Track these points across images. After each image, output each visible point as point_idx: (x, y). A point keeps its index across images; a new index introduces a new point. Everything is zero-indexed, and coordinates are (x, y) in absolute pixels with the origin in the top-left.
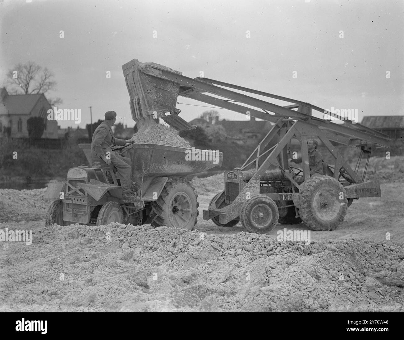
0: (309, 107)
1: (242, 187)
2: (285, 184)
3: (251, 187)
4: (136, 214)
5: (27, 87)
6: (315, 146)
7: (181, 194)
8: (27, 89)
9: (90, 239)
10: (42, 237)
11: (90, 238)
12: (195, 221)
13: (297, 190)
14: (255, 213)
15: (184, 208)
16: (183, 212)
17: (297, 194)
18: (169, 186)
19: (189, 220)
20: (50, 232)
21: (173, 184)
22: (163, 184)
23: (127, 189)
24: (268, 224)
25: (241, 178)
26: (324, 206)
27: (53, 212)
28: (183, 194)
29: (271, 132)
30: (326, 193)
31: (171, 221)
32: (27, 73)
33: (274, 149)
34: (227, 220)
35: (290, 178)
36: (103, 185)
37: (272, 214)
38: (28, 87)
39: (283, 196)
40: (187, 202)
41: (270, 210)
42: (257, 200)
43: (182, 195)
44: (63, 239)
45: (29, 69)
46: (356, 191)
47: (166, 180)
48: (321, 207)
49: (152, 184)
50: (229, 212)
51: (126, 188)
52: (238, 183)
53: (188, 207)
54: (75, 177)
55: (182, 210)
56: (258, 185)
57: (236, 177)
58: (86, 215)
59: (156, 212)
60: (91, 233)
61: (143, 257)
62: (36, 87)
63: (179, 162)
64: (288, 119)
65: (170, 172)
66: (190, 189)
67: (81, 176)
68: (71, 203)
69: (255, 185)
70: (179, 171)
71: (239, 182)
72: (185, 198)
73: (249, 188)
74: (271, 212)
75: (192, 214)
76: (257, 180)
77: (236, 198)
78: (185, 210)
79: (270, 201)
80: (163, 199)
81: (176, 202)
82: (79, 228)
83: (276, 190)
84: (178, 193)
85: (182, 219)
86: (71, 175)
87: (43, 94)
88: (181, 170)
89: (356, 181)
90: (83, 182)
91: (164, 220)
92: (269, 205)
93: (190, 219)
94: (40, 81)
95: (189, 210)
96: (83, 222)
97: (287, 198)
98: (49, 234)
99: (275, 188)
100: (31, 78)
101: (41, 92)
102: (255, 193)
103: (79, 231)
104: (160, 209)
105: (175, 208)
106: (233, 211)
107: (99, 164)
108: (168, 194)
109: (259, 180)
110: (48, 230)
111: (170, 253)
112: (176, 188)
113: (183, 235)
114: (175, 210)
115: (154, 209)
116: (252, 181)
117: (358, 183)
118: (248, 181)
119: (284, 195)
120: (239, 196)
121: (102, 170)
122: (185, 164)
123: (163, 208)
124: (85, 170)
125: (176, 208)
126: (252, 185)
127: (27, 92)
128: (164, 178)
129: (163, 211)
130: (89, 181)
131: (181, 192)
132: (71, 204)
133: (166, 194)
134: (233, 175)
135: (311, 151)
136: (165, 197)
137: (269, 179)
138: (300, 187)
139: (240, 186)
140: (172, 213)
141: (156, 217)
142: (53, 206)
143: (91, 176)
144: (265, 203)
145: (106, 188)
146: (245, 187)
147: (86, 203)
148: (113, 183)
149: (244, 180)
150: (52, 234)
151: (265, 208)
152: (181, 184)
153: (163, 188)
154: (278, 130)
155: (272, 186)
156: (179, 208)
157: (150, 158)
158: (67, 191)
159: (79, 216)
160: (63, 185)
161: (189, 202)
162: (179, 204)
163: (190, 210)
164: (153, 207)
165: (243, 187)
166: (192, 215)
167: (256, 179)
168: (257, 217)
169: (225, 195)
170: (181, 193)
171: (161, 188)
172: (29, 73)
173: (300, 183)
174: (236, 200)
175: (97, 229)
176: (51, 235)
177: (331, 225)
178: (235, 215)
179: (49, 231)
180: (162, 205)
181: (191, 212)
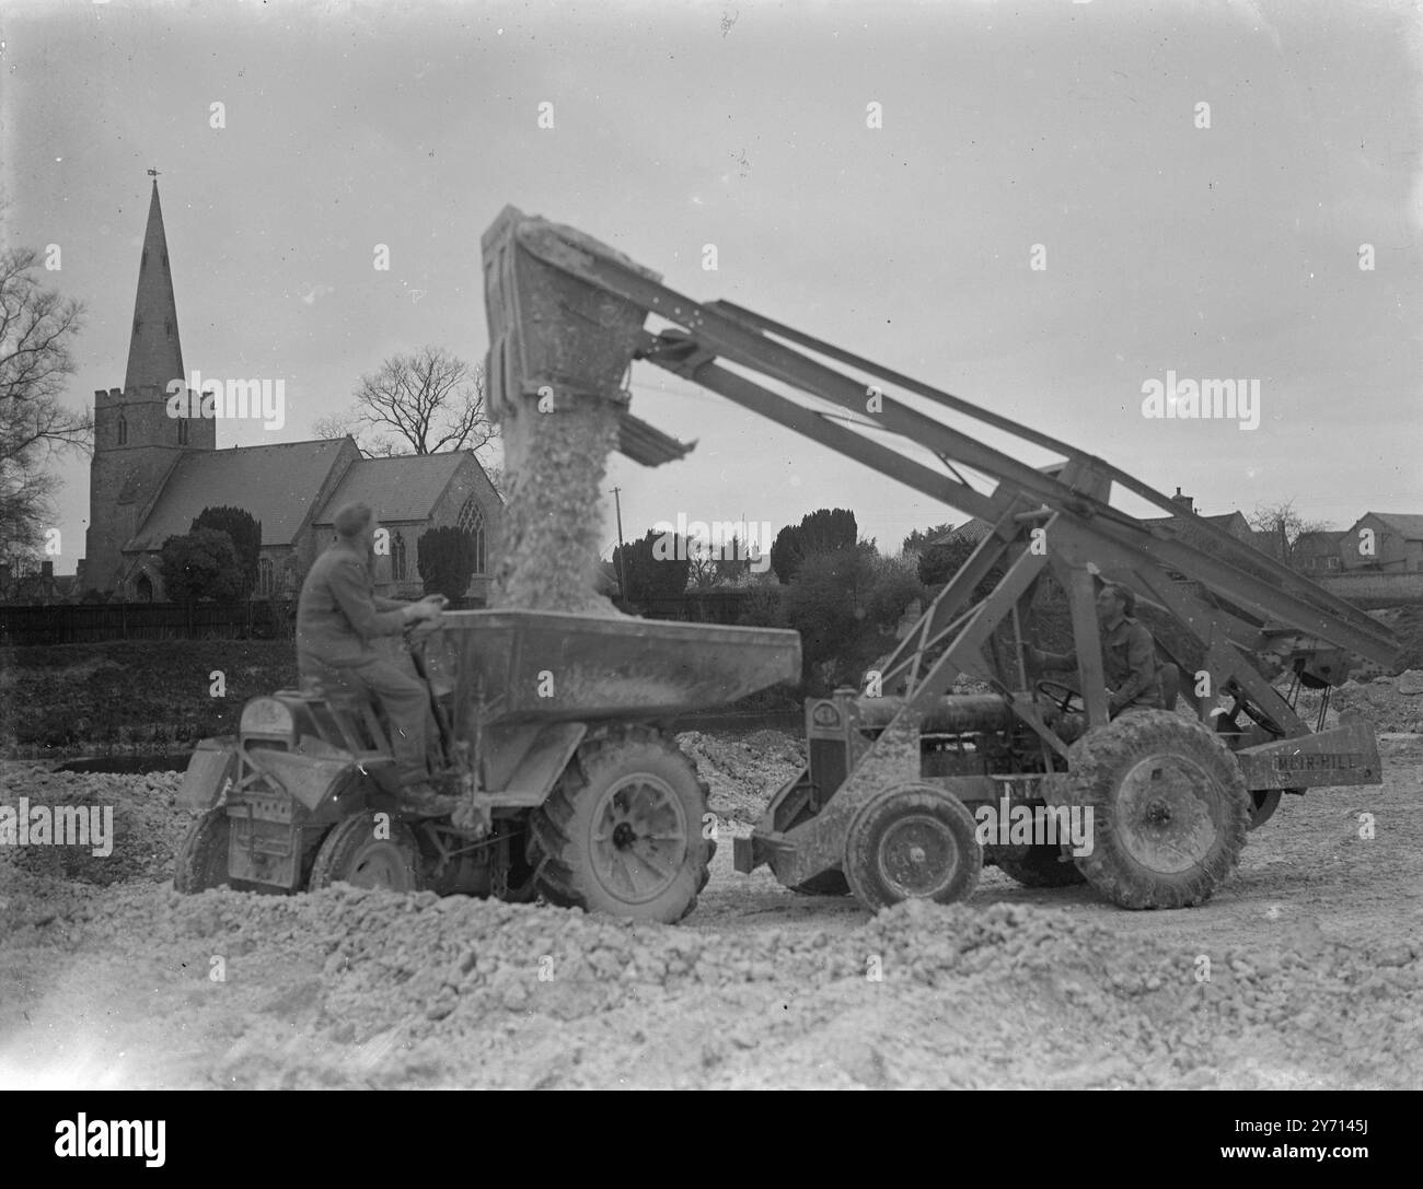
0: (1104, 471)
1: (856, 753)
2: (1027, 742)
3: (887, 754)
4: (483, 853)
5: (422, 430)
6: (1124, 603)
7: (639, 783)
8: (422, 439)
9: (251, 940)
10: (112, 932)
11: (248, 935)
12: (697, 873)
13: (1060, 764)
14: (895, 849)
15: (660, 831)
16: (655, 844)
17: (1061, 777)
18: (593, 756)
19: (675, 874)
20: (141, 917)
21: (608, 746)
22: (566, 749)
23: (411, 770)
24: (947, 882)
25: (851, 723)
26: (1158, 819)
27: (195, 848)
28: (649, 782)
29: (975, 559)
30: (1180, 777)
31: (600, 874)
32: (421, 385)
33: (972, 621)
34: (800, 873)
35: (1035, 722)
36: (334, 756)
37: (955, 845)
38: (426, 428)
39: (1007, 786)
40: (667, 808)
41: (946, 831)
42: (890, 805)
43: (646, 786)
44: (171, 938)
45: (426, 373)
46: (1282, 763)
47: (578, 732)
48: (1147, 820)
49: (537, 747)
50: (809, 844)
51: (409, 764)
52: (843, 743)
53: (674, 826)
54: (260, 729)
55: (648, 837)
56: (914, 747)
57: (838, 722)
58: (290, 857)
59: (545, 848)
60: (257, 919)
61: (356, 1004)
62: (450, 432)
63: (627, 668)
64: (1037, 513)
65: (597, 705)
66: (675, 764)
67: (274, 726)
68: (246, 816)
69: (904, 747)
70: (630, 703)
71: (846, 739)
72: (659, 795)
73: (881, 758)
74: (952, 838)
75: (687, 849)
76: (908, 729)
77: (837, 794)
78: (662, 836)
79: (939, 800)
80: (565, 801)
81: (626, 810)
82: (223, 902)
83: (990, 765)
84: (630, 776)
85: (648, 867)
86: (250, 721)
87: (470, 451)
88: (636, 697)
89: (1287, 729)
90: (280, 745)
91: (571, 872)
92: (941, 814)
93: (678, 870)
94: (462, 409)
95: (672, 836)
96: (280, 881)
97: (1019, 792)
98: (138, 923)
99: (988, 755)
100: (435, 402)
101: (466, 444)
102: (904, 776)
103: (222, 913)
104: (557, 836)
105: (621, 831)
106: (823, 840)
107: (316, 684)
108: (585, 783)
109: (917, 730)
110: (137, 908)
111: (447, 990)
112: (620, 761)
113: (506, 928)
114: (623, 839)
115: (537, 835)
116: (891, 733)
117: (1293, 735)
118: (878, 732)
119: (1010, 782)
120: (846, 784)
121: (328, 705)
122: (652, 677)
123: (569, 831)
124: (286, 704)
125: (626, 829)
126: (892, 749)
127: (421, 447)
128: (575, 726)
129: (568, 841)
130: (297, 742)
131: (638, 775)
132: (245, 820)
133: (578, 783)
134: (829, 715)
135: (1111, 627)
136: (575, 792)
137: (960, 724)
138: (1069, 753)
139: (848, 753)
140: (610, 847)
141: (544, 862)
142: (200, 829)
143: (303, 724)
144: (922, 809)
145: (341, 766)
146: (864, 756)
147: (287, 817)
148: (373, 747)
149: (863, 732)
150: (147, 921)
151: (927, 826)
152: (637, 747)
153: (565, 762)
154: (1000, 551)
155: (977, 750)
156: (640, 829)
157: (508, 661)
158: (240, 774)
159: (270, 862)
160: (228, 757)
161: (673, 806)
162: (640, 818)
163: (679, 835)
164: (534, 827)
165: (861, 753)
166: (686, 856)
167: (905, 726)
168: (907, 864)
169: (811, 782)
170: (640, 779)
171: (561, 761)
172: (428, 386)
173: (1069, 740)
174: (835, 801)
175: (279, 905)
176: (144, 924)
177: (1157, 889)
178: (830, 853)
179: (142, 912)
180: (565, 820)
181: (683, 845)
